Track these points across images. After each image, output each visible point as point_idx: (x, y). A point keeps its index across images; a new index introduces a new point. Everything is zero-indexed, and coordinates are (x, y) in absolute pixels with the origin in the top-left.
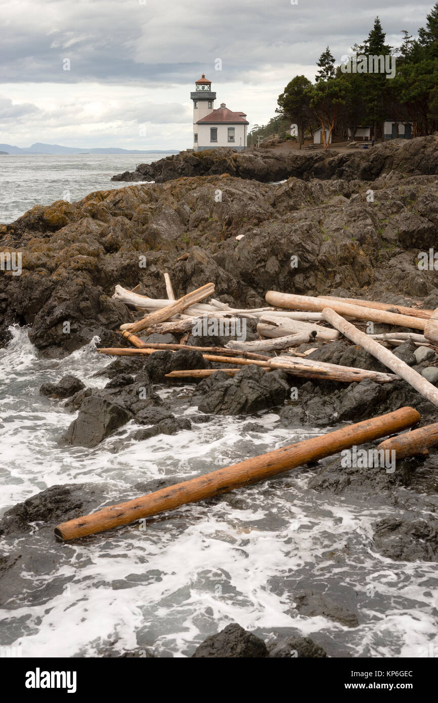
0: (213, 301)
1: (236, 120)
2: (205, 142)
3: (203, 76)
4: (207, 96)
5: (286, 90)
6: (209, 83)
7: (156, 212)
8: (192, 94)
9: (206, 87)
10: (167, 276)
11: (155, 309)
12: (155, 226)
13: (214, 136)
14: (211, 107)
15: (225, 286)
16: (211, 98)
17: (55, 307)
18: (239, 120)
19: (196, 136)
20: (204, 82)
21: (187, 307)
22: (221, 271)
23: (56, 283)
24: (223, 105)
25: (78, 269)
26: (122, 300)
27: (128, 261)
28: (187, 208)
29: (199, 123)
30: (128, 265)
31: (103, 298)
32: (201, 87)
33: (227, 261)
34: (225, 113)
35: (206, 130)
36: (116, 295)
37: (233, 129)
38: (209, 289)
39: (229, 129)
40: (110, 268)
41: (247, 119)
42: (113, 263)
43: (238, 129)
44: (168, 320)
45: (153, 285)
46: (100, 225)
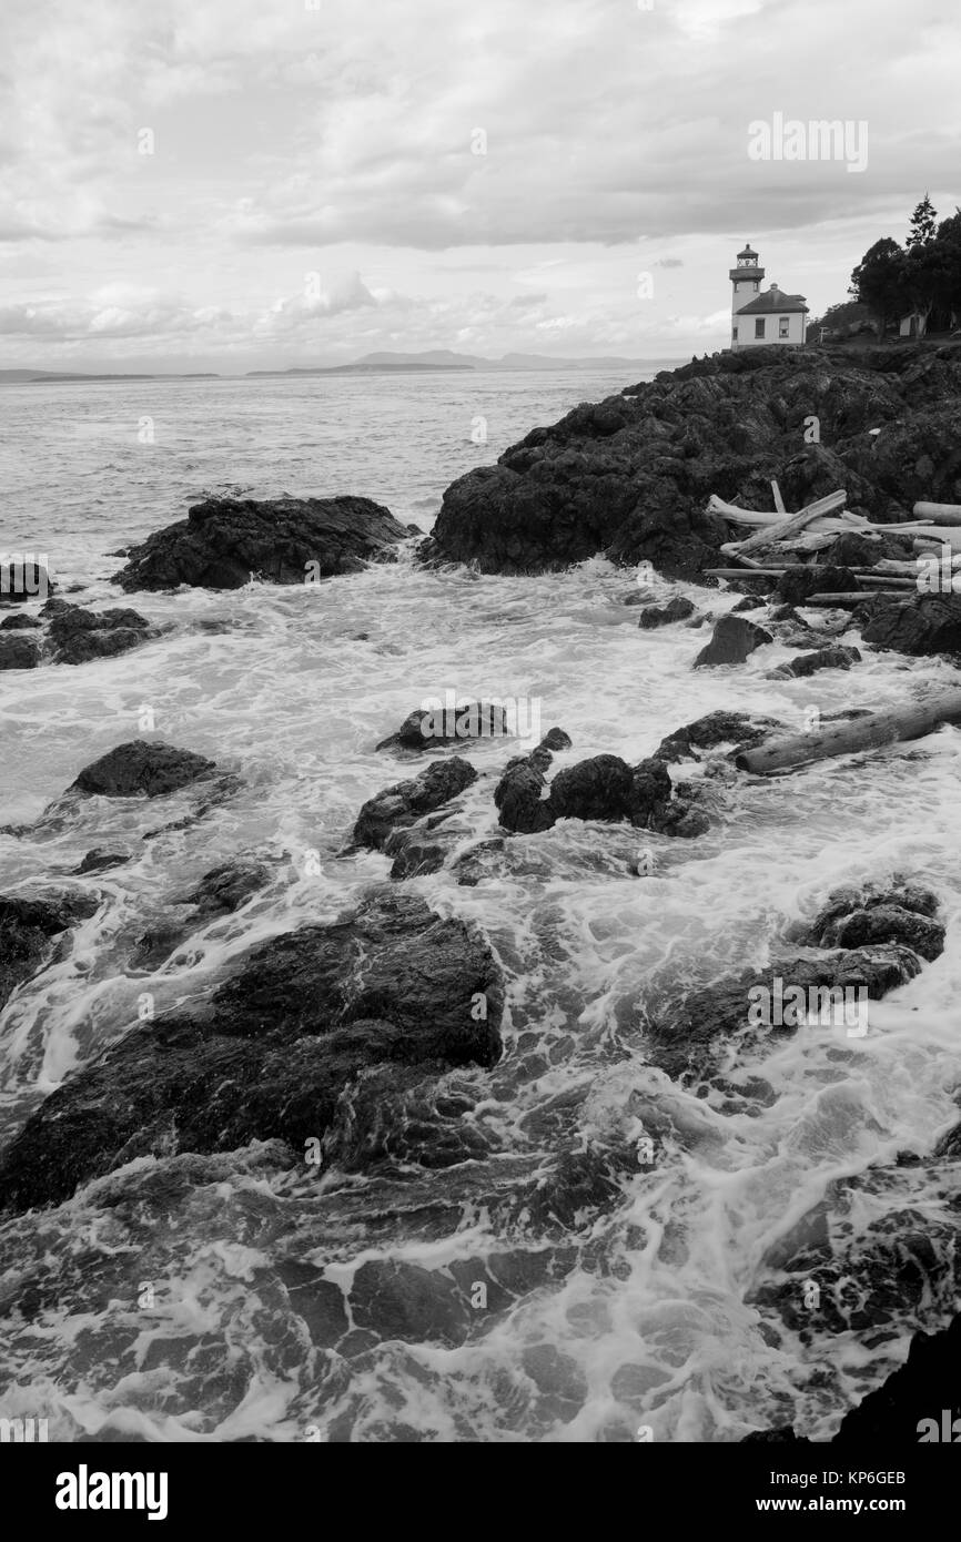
0: (846, 513)
1: (791, 307)
2: (749, 339)
3: (748, 246)
4: (753, 274)
5: (865, 260)
6: (755, 256)
7: (743, 408)
8: (732, 272)
9: (751, 262)
10: (774, 484)
11: (764, 525)
12: (742, 426)
13: (760, 329)
14: (757, 291)
15: (858, 495)
16: (757, 277)
17: (642, 518)
18: (795, 305)
19: (735, 331)
20: (747, 255)
21: (809, 523)
22: (853, 477)
23: (642, 489)
24: (774, 286)
25: (663, 475)
26: (719, 515)
27: (723, 465)
28: (783, 402)
29: (741, 312)
30: (723, 470)
31: (695, 510)
32: (743, 262)
33: (860, 463)
34: (776, 297)
35: (751, 320)
36: (711, 508)
37: (787, 319)
38: (839, 498)
39: (781, 320)
40: (699, 475)
41: (807, 304)
42: (701, 468)
43: (794, 318)
44: (784, 539)
45: (755, 497)
46: (666, 427)
